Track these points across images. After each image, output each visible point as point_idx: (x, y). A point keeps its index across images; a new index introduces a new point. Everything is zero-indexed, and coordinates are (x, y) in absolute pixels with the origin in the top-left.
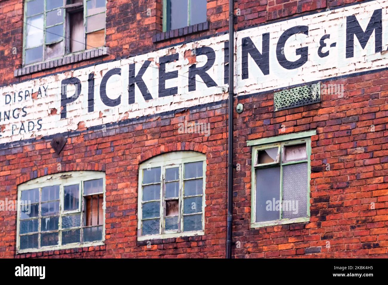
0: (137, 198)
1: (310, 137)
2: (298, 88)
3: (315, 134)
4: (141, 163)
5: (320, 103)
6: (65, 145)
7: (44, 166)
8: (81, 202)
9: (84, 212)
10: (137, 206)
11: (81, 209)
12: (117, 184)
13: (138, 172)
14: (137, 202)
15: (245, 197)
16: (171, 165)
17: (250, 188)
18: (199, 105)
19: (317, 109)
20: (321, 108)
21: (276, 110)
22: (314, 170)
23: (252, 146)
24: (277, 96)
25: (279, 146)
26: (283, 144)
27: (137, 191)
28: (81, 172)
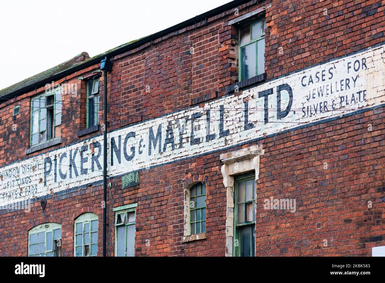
0: (73, 243)
1: (135, 207)
2: (130, 174)
3: (137, 206)
4: (75, 219)
5: (139, 185)
6: (46, 204)
7: (38, 218)
8: (53, 244)
9: (54, 251)
10: (73, 249)
11: (53, 249)
12: (66, 233)
13: (74, 226)
14: (73, 246)
15: (112, 246)
16: (86, 221)
17: (114, 240)
18: (95, 182)
19: (138, 189)
20: (139, 188)
21: (123, 188)
22: (137, 230)
23: (115, 212)
24: (123, 178)
25: (125, 212)
26: (127, 211)
27: (73, 239)
28: (53, 223)
